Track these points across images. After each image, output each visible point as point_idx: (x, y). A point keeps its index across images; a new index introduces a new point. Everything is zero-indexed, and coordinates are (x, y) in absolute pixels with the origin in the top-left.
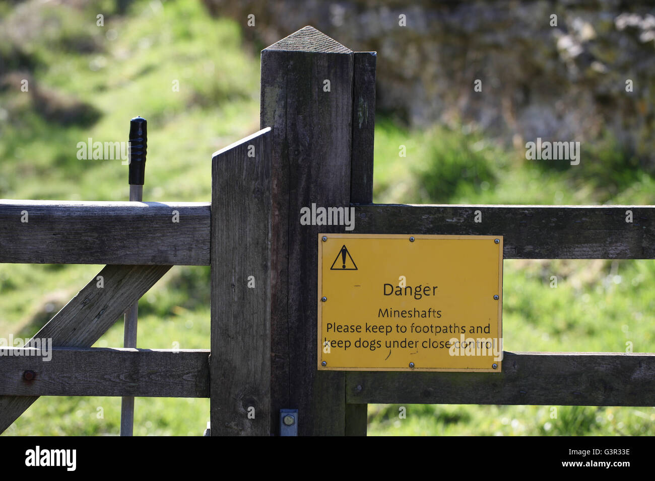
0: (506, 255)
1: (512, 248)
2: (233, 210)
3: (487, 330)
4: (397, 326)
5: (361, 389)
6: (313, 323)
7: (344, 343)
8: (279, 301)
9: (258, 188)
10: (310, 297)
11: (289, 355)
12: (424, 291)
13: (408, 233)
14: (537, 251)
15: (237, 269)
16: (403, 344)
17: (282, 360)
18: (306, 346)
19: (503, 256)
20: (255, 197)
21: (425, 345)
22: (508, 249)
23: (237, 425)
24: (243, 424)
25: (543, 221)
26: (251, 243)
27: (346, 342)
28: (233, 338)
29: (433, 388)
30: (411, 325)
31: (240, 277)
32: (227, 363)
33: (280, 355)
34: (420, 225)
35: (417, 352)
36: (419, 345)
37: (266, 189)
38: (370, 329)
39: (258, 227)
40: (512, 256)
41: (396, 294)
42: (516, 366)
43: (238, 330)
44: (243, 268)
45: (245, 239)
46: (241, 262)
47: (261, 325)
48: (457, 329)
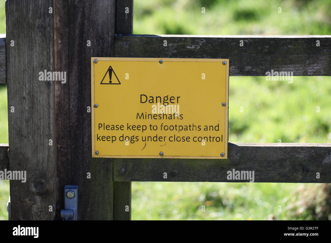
0: (232, 73)
1: (235, 68)
2: (23, 41)
3: (217, 128)
4: (151, 126)
5: (124, 171)
6: (88, 123)
7: (111, 138)
8: (62, 107)
9: (41, 24)
10: (85, 104)
11: (71, 146)
12: (170, 100)
13: (158, 57)
14: (254, 70)
15: (27, 86)
16: (155, 139)
17: (66, 150)
18: (83, 139)
19: (229, 74)
20: (40, 31)
21: (171, 139)
22: (232, 68)
23: (30, 200)
24: (34, 200)
25: (259, 48)
26: (37, 65)
27: (112, 137)
28: (25, 137)
29: (177, 170)
30: (161, 125)
31: (30, 92)
32: (21, 155)
33: (64, 146)
34: (167, 51)
35: (165, 144)
36: (167, 139)
37: (48, 25)
38: (131, 127)
39: (42, 54)
40: (236, 74)
41: (149, 102)
42: (238, 155)
43: (29, 131)
44: (31, 85)
45: (33, 63)
46: (30, 80)
47: (46, 127)
48: (194, 127)
